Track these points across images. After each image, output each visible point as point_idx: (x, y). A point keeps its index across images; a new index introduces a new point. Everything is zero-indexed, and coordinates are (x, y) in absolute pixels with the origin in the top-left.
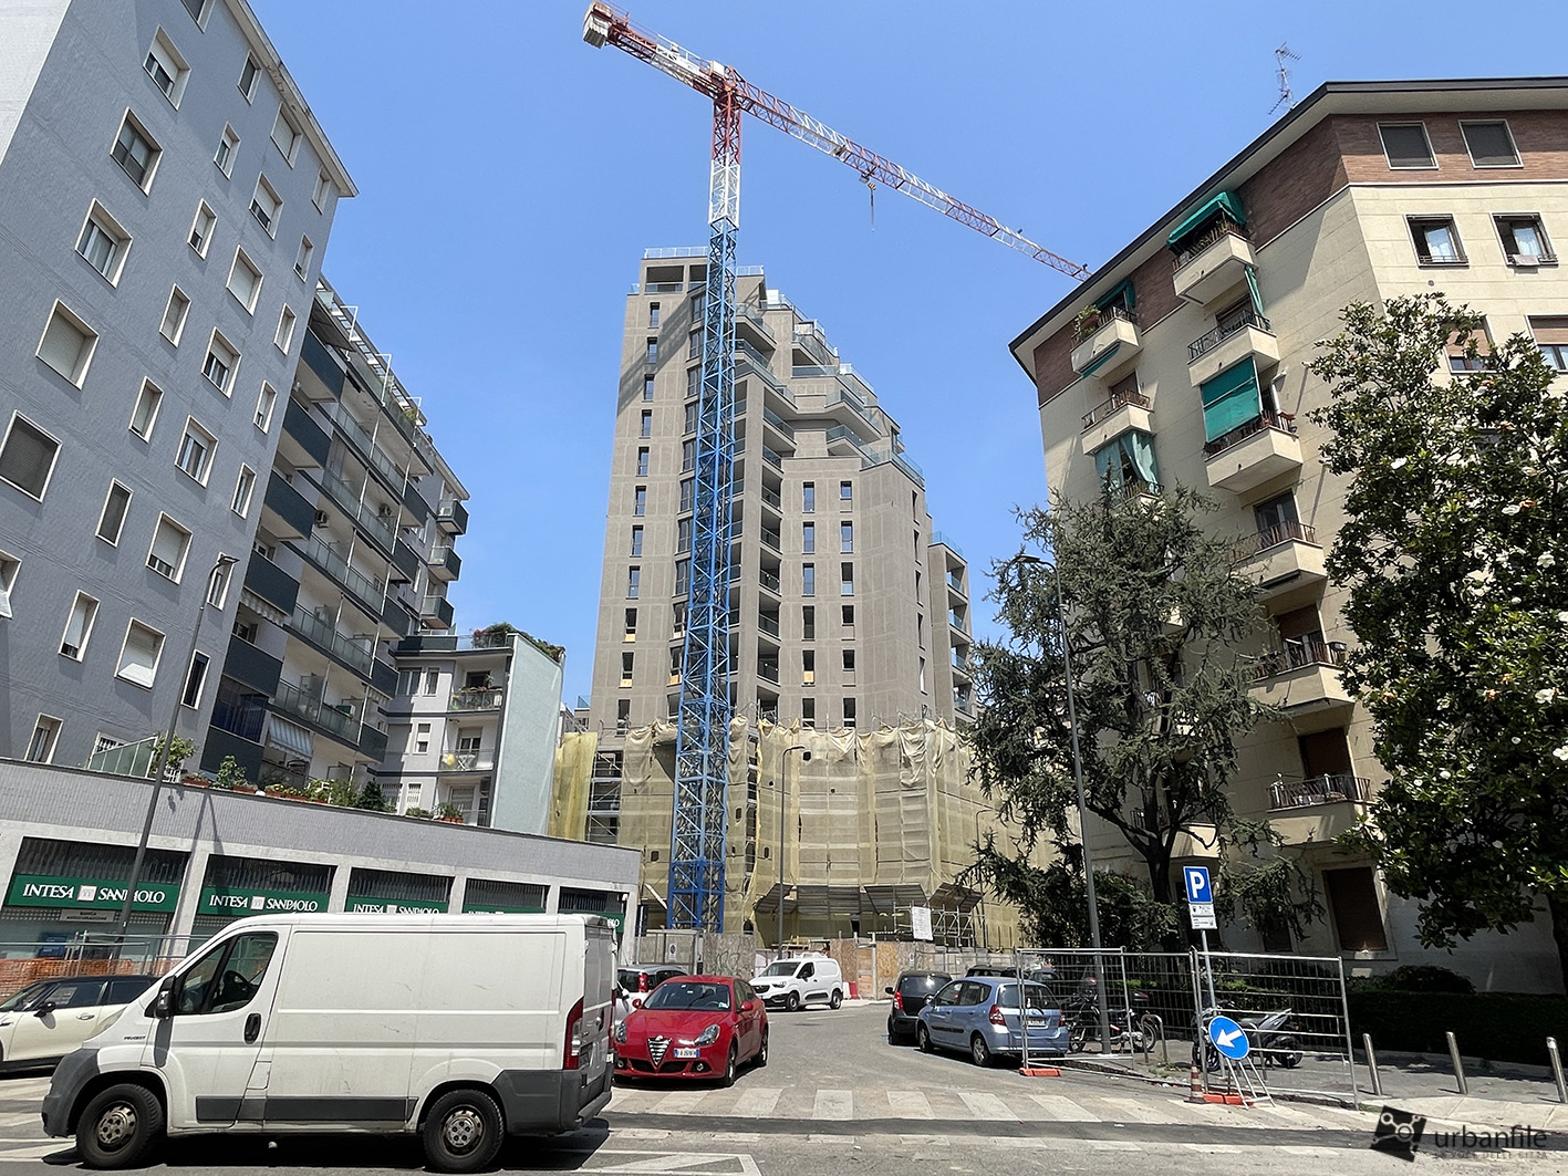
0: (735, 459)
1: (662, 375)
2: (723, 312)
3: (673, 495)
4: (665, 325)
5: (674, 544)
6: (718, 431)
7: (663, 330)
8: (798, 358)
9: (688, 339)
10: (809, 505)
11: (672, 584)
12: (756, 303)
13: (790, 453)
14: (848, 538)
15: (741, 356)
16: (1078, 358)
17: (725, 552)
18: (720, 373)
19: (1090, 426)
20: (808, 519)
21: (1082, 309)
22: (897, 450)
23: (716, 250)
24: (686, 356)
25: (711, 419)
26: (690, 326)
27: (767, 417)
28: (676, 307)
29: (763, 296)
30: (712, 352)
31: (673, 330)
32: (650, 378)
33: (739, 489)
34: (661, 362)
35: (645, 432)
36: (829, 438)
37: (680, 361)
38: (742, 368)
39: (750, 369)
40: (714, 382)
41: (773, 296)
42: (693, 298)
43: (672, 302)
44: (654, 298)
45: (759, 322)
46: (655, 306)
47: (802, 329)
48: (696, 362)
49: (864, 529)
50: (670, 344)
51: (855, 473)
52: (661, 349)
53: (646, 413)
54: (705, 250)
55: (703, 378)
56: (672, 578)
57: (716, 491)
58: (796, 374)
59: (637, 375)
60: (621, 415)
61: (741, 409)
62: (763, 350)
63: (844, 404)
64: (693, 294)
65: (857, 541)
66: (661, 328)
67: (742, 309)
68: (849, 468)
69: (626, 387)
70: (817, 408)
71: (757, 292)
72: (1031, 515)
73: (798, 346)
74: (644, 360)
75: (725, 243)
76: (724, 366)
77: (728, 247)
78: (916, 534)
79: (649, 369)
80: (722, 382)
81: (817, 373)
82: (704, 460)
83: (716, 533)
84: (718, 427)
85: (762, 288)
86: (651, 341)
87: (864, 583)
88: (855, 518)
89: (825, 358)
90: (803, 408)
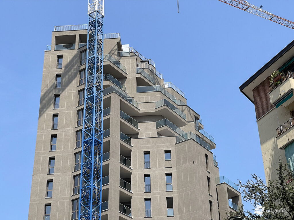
0: (104, 140)
1: (64, 95)
2: (96, 61)
3: (70, 162)
4: (66, 67)
5: (71, 190)
6: (94, 126)
7: (65, 69)
8: (140, 82)
9: (78, 74)
10: (147, 165)
11: (69, 213)
12: (116, 53)
13: (136, 135)
14: (170, 183)
15: (107, 83)
16: (273, 97)
17: (99, 195)
18: (95, 95)
19: (280, 134)
20: (147, 172)
21: (273, 72)
22: (199, 128)
23: (92, 28)
24: (77, 83)
25: (90, 119)
26: (80, 67)
27: (122, 116)
28: (72, 57)
29: (120, 48)
30: (91, 82)
31: (70, 70)
32: (57, 96)
33: (107, 157)
34: (63, 87)
35: (54, 126)
36: (158, 126)
37: (73, 87)
38: (107, 89)
39: (112, 90)
40: (91, 99)
41: (125, 48)
42: (81, 52)
43: (69, 54)
44: (59, 53)
45: (117, 63)
46: (60, 57)
47: (142, 65)
48: (82, 87)
49: (178, 177)
50: (68, 77)
51: (173, 145)
52: (64, 80)
53: (55, 116)
54: (87, 27)
55: (86, 97)
56: (70, 210)
57: (93, 160)
58: (139, 91)
59: (50, 95)
60: (41, 118)
61: (107, 112)
62: (120, 78)
63: (165, 107)
64: (81, 50)
65: (175, 184)
66: (64, 69)
67: (107, 58)
68: (169, 143)
69: (44, 102)
70: (150, 109)
71: (116, 47)
72: (247, 187)
73: (139, 75)
74: (55, 86)
75: (97, 24)
76: (97, 90)
77: (99, 26)
78: (209, 179)
79: (57, 91)
80: (96, 99)
81: (150, 90)
82: (86, 142)
83: (93, 184)
84: (94, 124)
85: (119, 45)
86: (58, 76)
87: (180, 209)
88: (173, 171)
89: (156, 81)
90: (143, 109)
